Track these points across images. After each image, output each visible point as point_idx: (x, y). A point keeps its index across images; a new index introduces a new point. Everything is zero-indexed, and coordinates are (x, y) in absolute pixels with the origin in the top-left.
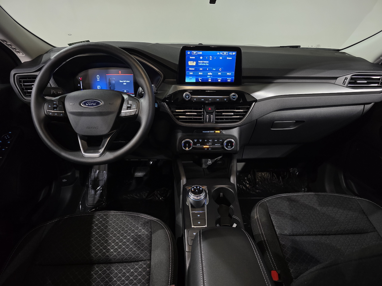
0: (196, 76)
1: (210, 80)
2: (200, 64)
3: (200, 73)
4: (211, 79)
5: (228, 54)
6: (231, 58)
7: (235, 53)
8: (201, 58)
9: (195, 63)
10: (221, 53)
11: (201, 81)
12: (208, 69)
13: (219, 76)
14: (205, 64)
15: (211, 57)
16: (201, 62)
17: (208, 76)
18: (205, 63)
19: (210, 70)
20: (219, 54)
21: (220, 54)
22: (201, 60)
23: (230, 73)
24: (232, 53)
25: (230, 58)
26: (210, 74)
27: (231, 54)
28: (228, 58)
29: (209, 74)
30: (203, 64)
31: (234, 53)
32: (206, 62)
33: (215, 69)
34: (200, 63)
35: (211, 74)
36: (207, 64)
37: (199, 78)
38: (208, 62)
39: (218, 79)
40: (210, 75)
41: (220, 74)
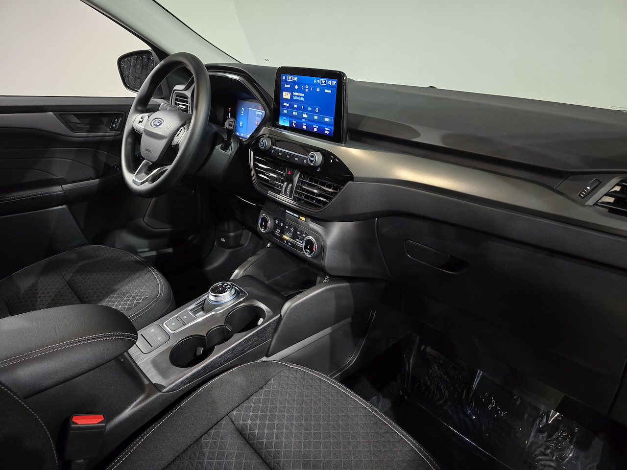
1: (305, 127)
3: (294, 113)
5: (328, 82)
6: (330, 91)
7: (335, 82)
8: (297, 87)
9: (290, 95)
10: (319, 81)
11: (295, 126)
12: (303, 108)
13: (316, 122)
14: (299, 98)
15: (307, 87)
17: (303, 120)
18: (301, 97)
19: (306, 110)
21: (317, 82)
22: (296, 91)
23: (328, 118)
24: (332, 83)
28: (326, 91)
29: (304, 116)
31: (334, 83)
32: (301, 95)
33: (311, 109)
34: (295, 95)
36: (303, 99)
38: (303, 95)
39: (314, 126)
40: (305, 118)
41: (316, 117)
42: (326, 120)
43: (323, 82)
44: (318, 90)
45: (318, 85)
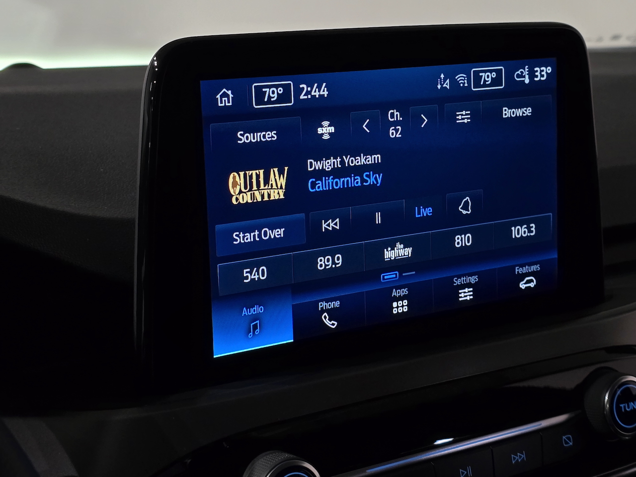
0: (298, 289)
1: (400, 307)
2: (320, 186)
3: (323, 263)
4: (404, 292)
5: (510, 76)
6: (528, 111)
7: (549, 70)
8: (326, 130)
9: (282, 181)
10: (461, 78)
11: (331, 324)
12: (378, 219)
13: (465, 257)
14: (355, 182)
15: (395, 115)
16: (328, 164)
17: (389, 276)
18: (359, 170)
19: (397, 226)
20: (447, 85)
21: (454, 83)
22: (324, 150)
23: (528, 223)
24: (532, 75)
25: (519, 112)
26: (400, 252)
27: (527, 81)
28: (507, 113)
29: (389, 254)
30: (340, 183)
31: (543, 72)
32: (361, 160)
33: (427, 212)
34: (321, 175)
35: (408, 251)
36: (374, 179)
37: (323, 305)
38: (377, 158)
39: (458, 282)
40: (398, 265)
41: (462, 240)
42: (520, 232)
43: (487, 77)
44: (463, 117)
45: (461, 97)
